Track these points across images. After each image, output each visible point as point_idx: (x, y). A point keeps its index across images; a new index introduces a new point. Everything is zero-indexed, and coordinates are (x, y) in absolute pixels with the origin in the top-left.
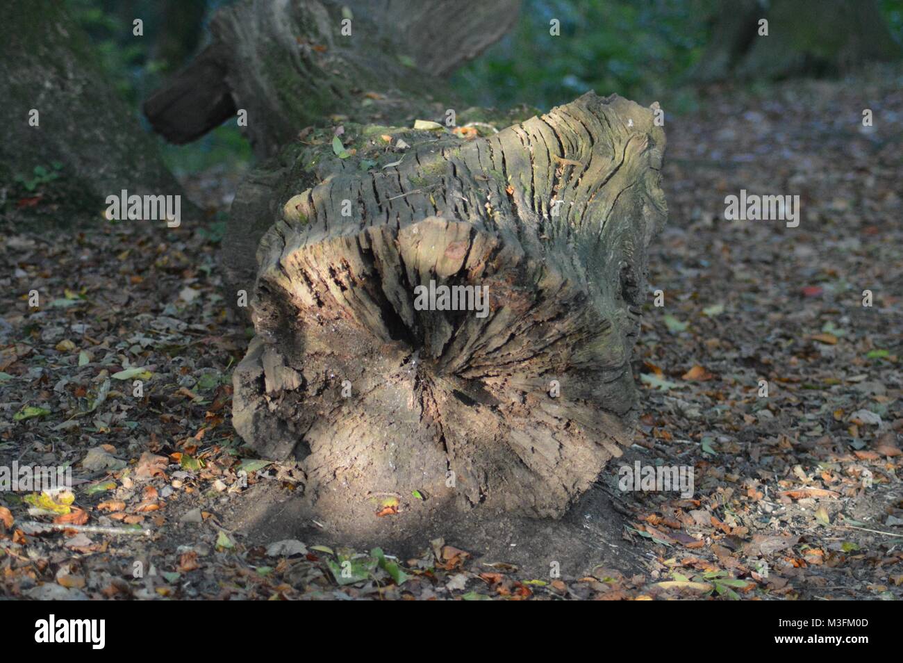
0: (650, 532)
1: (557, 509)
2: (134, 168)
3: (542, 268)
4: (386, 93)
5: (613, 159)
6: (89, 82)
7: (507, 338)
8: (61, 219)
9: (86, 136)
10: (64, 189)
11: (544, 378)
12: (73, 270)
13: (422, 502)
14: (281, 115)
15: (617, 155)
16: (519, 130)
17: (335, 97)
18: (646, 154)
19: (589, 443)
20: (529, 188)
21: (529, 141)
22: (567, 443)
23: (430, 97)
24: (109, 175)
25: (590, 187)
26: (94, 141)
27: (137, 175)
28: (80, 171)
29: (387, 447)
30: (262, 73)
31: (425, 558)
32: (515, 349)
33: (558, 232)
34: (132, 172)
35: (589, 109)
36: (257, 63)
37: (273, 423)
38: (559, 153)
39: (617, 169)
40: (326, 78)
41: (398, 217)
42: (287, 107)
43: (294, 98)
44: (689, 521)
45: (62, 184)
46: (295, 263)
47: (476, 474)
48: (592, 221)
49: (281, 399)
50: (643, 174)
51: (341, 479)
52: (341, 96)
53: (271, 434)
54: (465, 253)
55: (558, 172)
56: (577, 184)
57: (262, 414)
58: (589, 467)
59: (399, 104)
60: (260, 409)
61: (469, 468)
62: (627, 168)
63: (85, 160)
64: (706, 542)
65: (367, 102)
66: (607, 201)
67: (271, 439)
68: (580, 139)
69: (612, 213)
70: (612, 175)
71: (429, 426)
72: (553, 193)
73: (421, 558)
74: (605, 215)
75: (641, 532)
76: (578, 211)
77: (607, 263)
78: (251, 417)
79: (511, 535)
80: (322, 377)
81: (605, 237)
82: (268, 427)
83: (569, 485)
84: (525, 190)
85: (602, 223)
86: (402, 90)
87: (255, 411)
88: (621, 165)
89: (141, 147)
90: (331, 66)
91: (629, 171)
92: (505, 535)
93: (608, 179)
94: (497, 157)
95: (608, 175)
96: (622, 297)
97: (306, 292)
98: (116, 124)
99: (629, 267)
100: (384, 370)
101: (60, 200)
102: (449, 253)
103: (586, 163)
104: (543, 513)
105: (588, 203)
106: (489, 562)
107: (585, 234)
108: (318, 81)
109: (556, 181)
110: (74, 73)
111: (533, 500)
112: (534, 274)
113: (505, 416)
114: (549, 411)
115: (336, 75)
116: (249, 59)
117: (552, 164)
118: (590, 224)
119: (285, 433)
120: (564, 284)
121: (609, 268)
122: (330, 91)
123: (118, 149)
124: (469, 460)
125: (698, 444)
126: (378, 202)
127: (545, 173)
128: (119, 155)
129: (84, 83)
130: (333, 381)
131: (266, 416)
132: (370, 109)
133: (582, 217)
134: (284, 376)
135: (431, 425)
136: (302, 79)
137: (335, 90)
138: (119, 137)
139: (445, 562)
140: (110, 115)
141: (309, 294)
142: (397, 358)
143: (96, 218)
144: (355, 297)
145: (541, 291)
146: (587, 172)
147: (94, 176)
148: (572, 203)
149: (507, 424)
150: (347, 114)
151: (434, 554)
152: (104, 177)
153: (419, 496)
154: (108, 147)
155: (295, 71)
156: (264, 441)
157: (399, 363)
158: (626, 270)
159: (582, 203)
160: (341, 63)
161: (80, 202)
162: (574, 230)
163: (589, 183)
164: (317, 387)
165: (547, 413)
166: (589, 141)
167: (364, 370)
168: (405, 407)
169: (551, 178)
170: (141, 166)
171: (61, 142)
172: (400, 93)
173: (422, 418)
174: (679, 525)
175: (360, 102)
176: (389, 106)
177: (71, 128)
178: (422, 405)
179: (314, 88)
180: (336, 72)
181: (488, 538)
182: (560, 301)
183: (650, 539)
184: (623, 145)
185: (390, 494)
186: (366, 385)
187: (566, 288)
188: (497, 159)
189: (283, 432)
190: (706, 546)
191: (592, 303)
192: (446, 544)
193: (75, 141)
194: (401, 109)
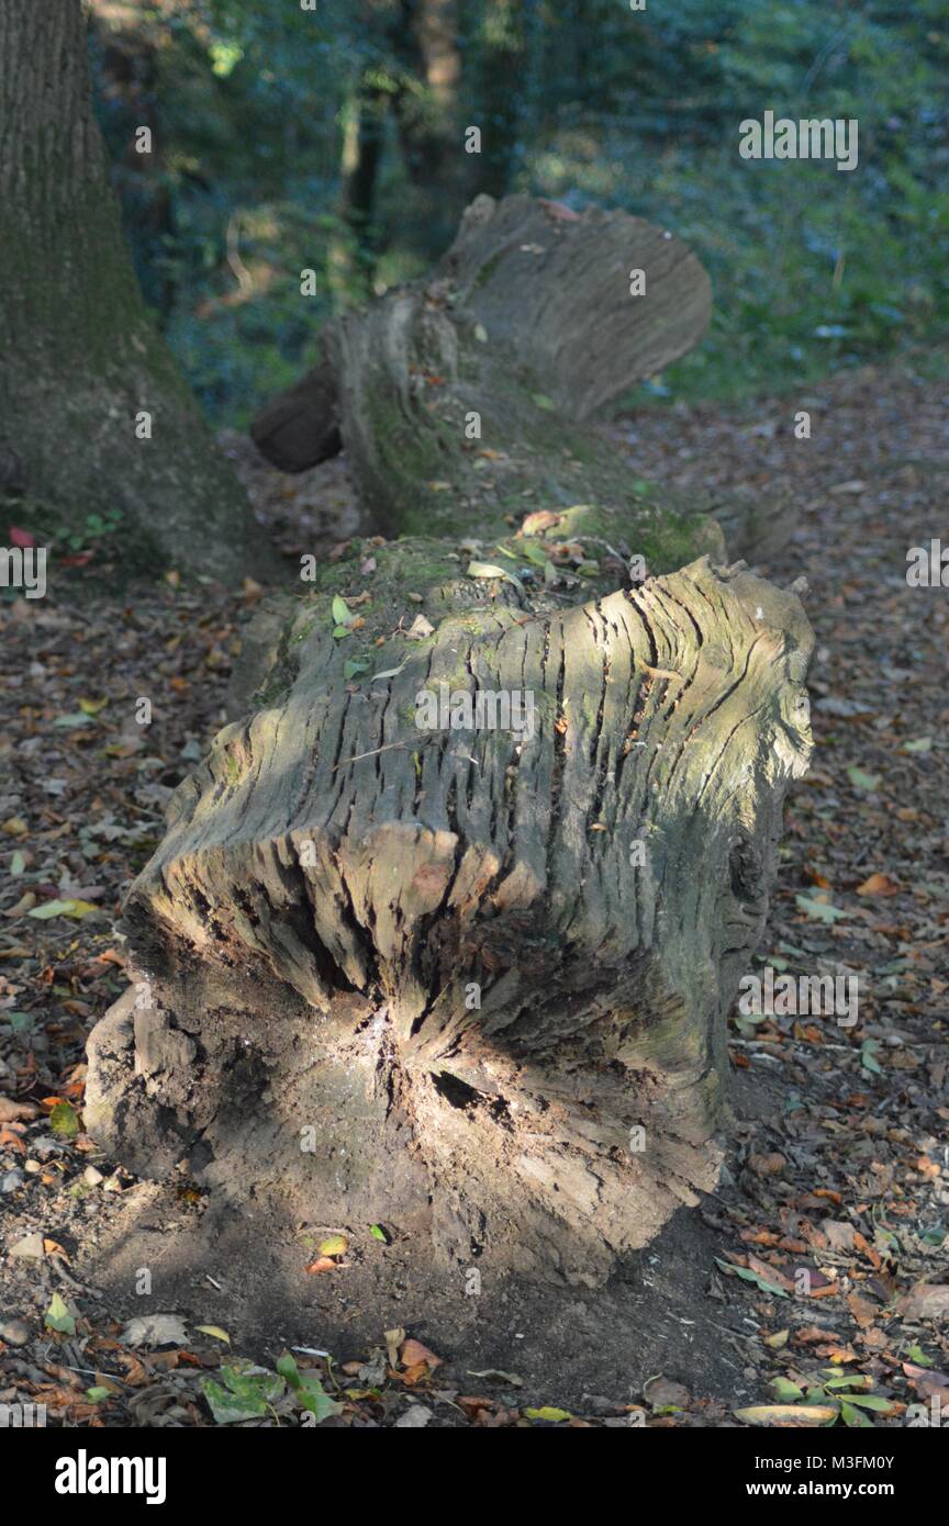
0: (756, 1270)
1: (596, 1274)
2: (212, 519)
3: (576, 904)
4: (507, 449)
5: (730, 670)
6: (165, 410)
7: (516, 1015)
8: (114, 584)
9: (155, 477)
10: (124, 544)
11: (575, 1079)
12: (102, 666)
13: (384, 1247)
14: (376, 472)
15: (736, 664)
16: (594, 614)
17: (440, 455)
18: (783, 660)
19: (646, 1181)
20: (593, 722)
21: (606, 635)
22: (611, 1180)
23: (568, 453)
24: (181, 527)
25: (690, 716)
26: (165, 484)
27: (215, 527)
28: (148, 521)
29: (334, 1155)
30: (364, 411)
31: (371, 1363)
32: (528, 1033)
33: (625, 808)
34: (209, 524)
35: (699, 589)
36: (360, 398)
37: (149, 1115)
38: (649, 657)
39: (736, 686)
40: (433, 428)
41: (353, 802)
42: (384, 461)
43: (393, 452)
44: (820, 1241)
45: (123, 537)
46: (181, 875)
47: (465, 1216)
48: (689, 776)
49: (167, 1075)
50: (777, 692)
51: (262, 1200)
52: (449, 455)
53: (145, 1135)
54: (446, 882)
55: (644, 690)
56: (672, 709)
57: (133, 1102)
58: (645, 1218)
59: (520, 467)
60: (131, 1093)
61: (455, 1208)
62: (751, 685)
63: (153, 508)
64: (842, 1284)
65: (480, 464)
66: (714, 739)
67: (144, 1144)
68: (681, 635)
69: (722, 758)
70: (726, 696)
71: (400, 1125)
72: (634, 726)
73: (365, 1360)
74: (711, 763)
75: (741, 1272)
76: (668, 760)
77: (707, 845)
78: (111, 1112)
79: (518, 1317)
80: (231, 1046)
81: (707, 800)
82: (140, 1124)
83: (615, 1243)
84: (587, 723)
85: (704, 778)
86: (532, 442)
87: (120, 1099)
88: (741, 680)
89: (223, 491)
90: (443, 409)
91: (754, 688)
92: (509, 1318)
93: (720, 703)
94: (553, 663)
95: (720, 696)
96: (731, 892)
97: (195, 923)
98: (193, 462)
99: (745, 842)
100: (328, 1040)
101: (117, 559)
102: (419, 882)
103: (688, 675)
104: (573, 1279)
105: (686, 744)
106: (479, 1368)
107: (673, 803)
108: (423, 431)
109: (639, 705)
110: (148, 399)
111: (556, 1259)
112: (562, 915)
113: (515, 1127)
114: (582, 1132)
115: (449, 423)
116: (351, 390)
117: (637, 676)
118: (683, 783)
119: (170, 1132)
120: (611, 934)
121: (710, 854)
122: (436, 446)
123: (193, 494)
124: (456, 1194)
125: (856, 1051)
126: (336, 763)
127: (623, 692)
128: (193, 502)
129: (159, 410)
130: (249, 1051)
131: (139, 1104)
132: (481, 473)
133: (673, 770)
134: (166, 1047)
135: (405, 1124)
136: (405, 426)
137: (442, 445)
138: (196, 479)
139: (403, 1369)
140: (188, 451)
141: (201, 928)
142: (351, 1020)
143: (158, 583)
144: (272, 939)
145: (573, 944)
146: (689, 690)
147: (163, 526)
148: (659, 746)
149: (517, 1142)
150: (451, 481)
151: (387, 1356)
152: (174, 529)
153: (380, 1236)
154: (181, 492)
155: (399, 413)
156: (132, 1149)
157: (353, 1028)
158: (740, 848)
159: (675, 745)
160: (457, 407)
161: (141, 561)
162: (655, 797)
163: (690, 709)
164: (222, 1060)
165: (580, 1135)
166: (695, 640)
167: (297, 1037)
168: (362, 1096)
169: (631, 701)
170: (221, 516)
171: (126, 484)
172: (529, 447)
173: (389, 1111)
174: (803, 1247)
175: (472, 462)
176: (506, 470)
177: (138, 467)
178: (390, 1093)
179: (416, 440)
180: (449, 418)
181: (480, 1321)
182: (602, 963)
183: (754, 1285)
184: (746, 648)
185: (336, 1230)
186: (301, 1060)
187: (613, 943)
188: (553, 665)
189: (165, 1130)
190: (841, 1293)
191: (659, 957)
192: (408, 1337)
193: (142, 483)
194: (521, 475)
